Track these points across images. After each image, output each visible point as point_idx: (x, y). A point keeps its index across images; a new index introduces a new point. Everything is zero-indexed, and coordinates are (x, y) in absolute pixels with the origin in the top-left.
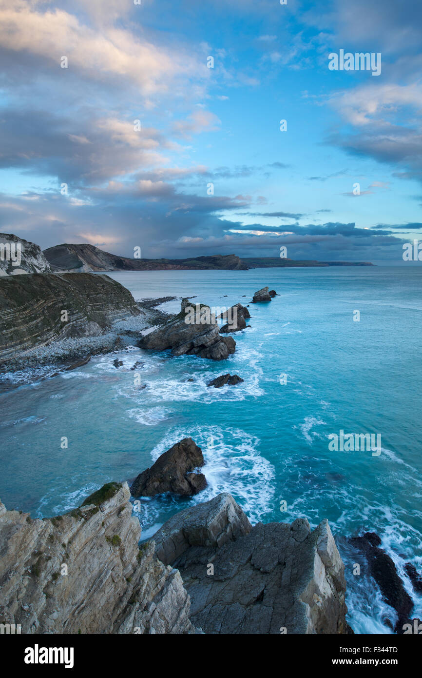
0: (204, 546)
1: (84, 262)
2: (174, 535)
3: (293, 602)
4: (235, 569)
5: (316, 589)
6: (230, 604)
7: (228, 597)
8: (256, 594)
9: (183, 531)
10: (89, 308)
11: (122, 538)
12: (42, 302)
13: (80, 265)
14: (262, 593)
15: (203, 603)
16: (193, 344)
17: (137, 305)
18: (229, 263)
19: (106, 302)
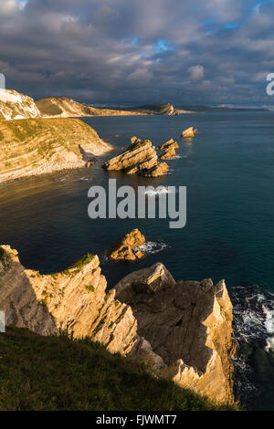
0: (146, 293)
1: (63, 110)
2: (128, 287)
3: (200, 325)
4: (165, 307)
5: (214, 319)
6: (161, 325)
7: (160, 321)
8: (177, 320)
9: (132, 284)
10: (68, 143)
11: (95, 287)
12: (36, 138)
13: (61, 112)
14: (181, 320)
15: (145, 324)
16: (139, 168)
17: (101, 141)
18: (165, 109)
19: (80, 138)
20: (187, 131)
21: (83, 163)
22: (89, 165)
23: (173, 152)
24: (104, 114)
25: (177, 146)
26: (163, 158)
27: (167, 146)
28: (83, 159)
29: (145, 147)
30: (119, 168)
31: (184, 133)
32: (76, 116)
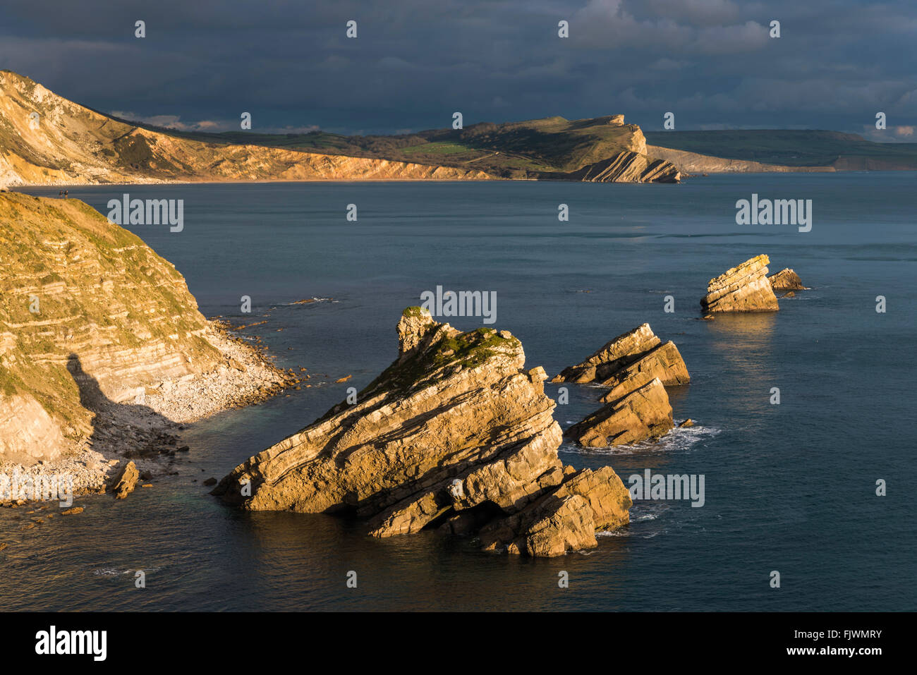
16: (444, 498)
17: (209, 331)
18: (599, 151)
19: (80, 314)
20: (733, 277)
21: (98, 468)
22: (130, 479)
23: (657, 403)
24: (230, 175)
25: (681, 370)
26: (595, 439)
27: (620, 369)
28: (97, 441)
29: (486, 373)
30: (324, 501)
31: (716, 289)
32: (62, 179)
